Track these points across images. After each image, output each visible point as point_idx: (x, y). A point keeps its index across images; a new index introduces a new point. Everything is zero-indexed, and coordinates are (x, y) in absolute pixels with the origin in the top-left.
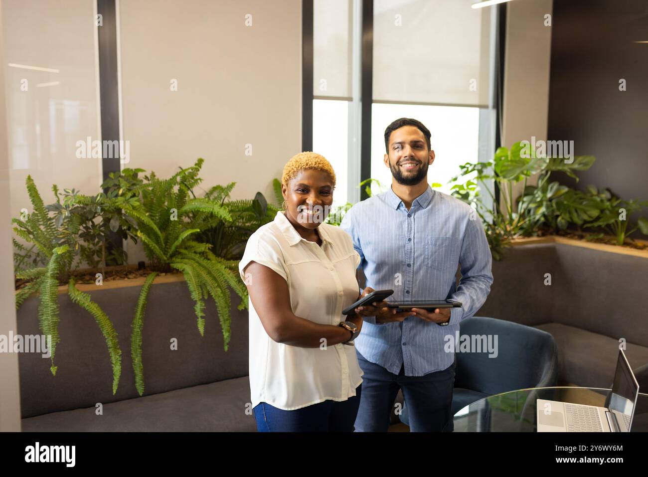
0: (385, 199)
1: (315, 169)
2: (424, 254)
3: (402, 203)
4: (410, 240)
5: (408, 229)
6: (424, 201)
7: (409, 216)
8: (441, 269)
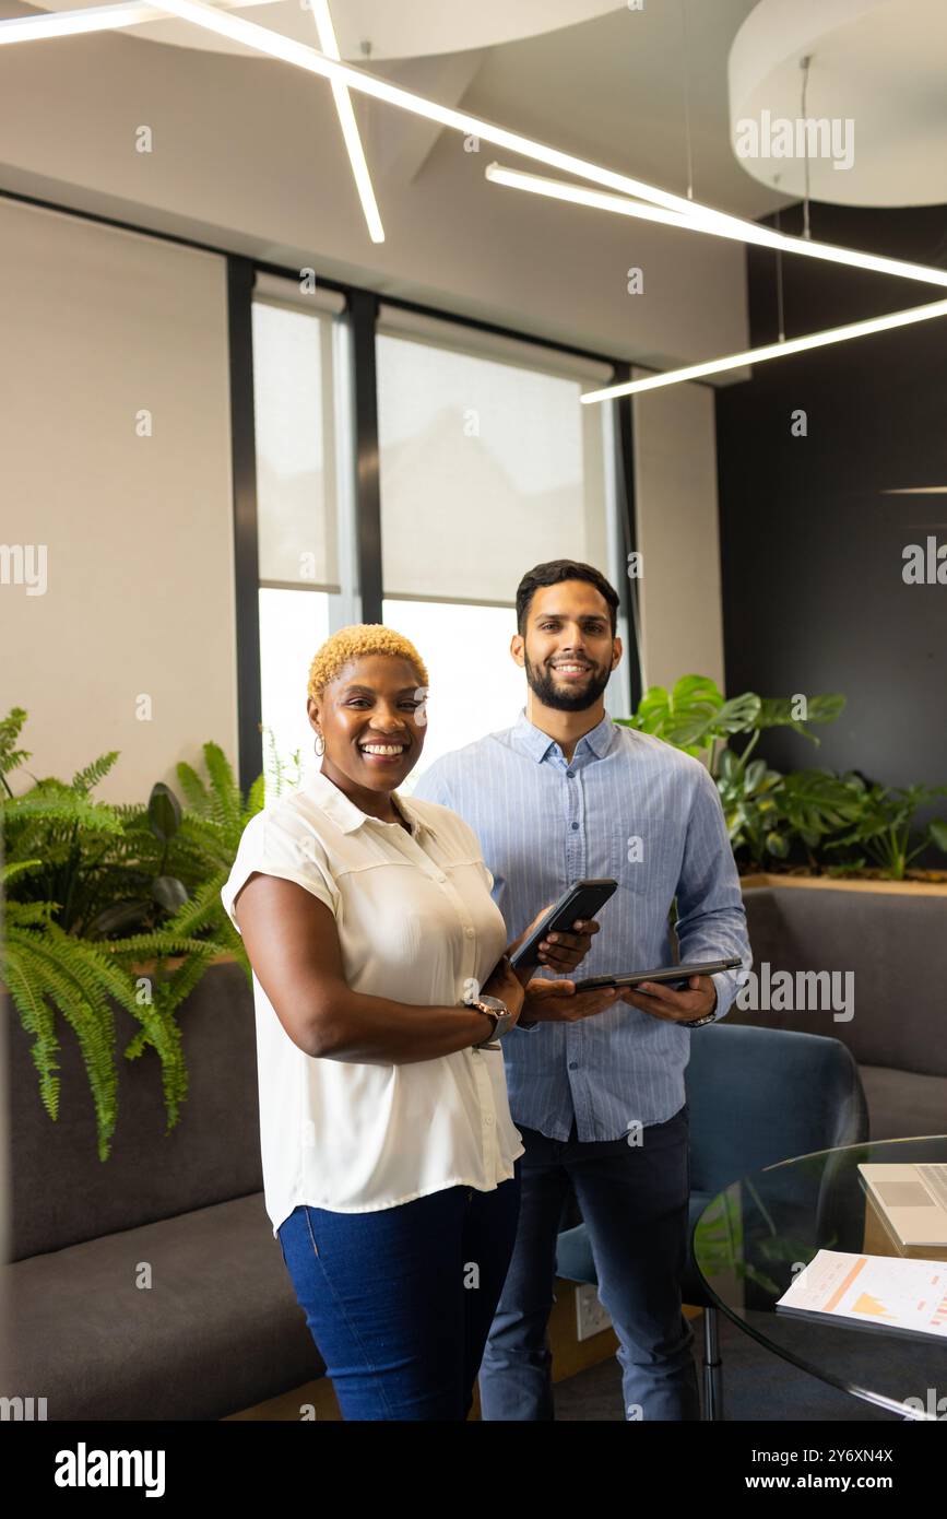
0: (509, 741)
1: (384, 652)
2: (609, 855)
3: (556, 745)
4: (575, 826)
5: (571, 803)
6: (599, 743)
7: (570, 775)
8: (645, 890)
